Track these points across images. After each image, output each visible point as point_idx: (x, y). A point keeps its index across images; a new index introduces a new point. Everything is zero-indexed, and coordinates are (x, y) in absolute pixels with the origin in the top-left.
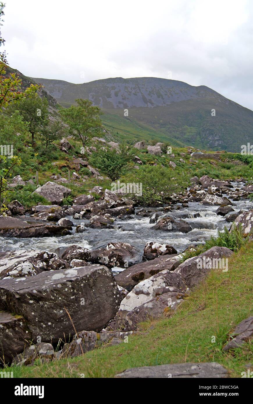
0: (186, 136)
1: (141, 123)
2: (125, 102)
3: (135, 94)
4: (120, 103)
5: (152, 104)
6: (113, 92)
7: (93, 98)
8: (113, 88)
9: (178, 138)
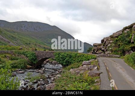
0: (48, 42)
1: (33, 37)
2: (27, 29)
3: (31, 27)
4: (25, 30)
5: (37, 31)
6: (23, 26)
7: (16, 27)
8: (24, 24)
9: (45, 42)
